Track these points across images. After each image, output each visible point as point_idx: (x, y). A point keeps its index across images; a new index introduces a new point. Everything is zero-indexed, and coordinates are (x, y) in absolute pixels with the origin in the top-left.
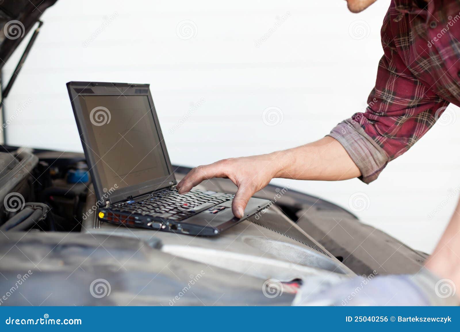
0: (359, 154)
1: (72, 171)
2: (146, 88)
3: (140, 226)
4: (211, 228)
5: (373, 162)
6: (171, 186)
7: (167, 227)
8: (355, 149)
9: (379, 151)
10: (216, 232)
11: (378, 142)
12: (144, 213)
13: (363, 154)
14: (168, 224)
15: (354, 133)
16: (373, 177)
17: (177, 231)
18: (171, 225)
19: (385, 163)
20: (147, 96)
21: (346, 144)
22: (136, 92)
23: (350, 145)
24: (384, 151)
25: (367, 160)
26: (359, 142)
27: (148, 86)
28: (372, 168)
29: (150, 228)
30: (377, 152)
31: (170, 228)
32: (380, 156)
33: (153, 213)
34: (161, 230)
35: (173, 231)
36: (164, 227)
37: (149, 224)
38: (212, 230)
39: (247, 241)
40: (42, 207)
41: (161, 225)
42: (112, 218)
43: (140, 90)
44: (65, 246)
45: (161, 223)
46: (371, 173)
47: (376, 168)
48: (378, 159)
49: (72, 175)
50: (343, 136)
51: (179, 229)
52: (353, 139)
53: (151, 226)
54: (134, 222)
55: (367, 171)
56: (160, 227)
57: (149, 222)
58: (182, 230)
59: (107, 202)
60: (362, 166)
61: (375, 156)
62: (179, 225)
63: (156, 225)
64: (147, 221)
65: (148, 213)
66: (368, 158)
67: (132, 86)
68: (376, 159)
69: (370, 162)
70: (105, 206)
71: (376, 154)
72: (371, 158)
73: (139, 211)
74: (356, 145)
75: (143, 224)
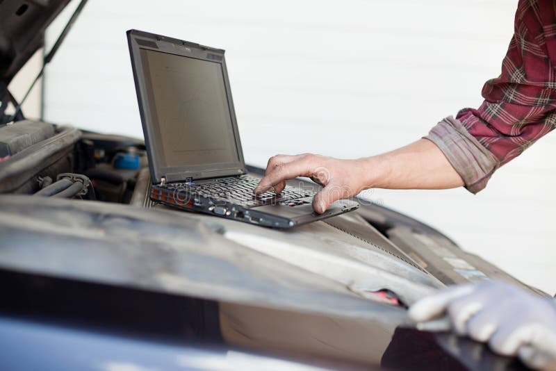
0: (460, 158)
1: (122, 154)
2: (220, 55)
3: (200, 210)
4: (286, 219)
5: (478, 168)
6: (239, 175)
7: (232, 213)
8: (455, 153)
9: (486, 155)
10: (291, 224)
11: (483, 144)
12: (206, 196)
13: (465, 158)
14: (234, 209)
15: (454, 133)
16: (479, 185)
17: (244, 220)
18: (237, 211)
19: (492, 168)
20: (221, 64)
21: (443, 146)
22: (208, 57)
23: (449, 147)
24: (491, 155)
25: (470, 166)
26: (459, 143)
27: (223, 52)
28: (477, 175)
29: (212, 213)
30: (482, 155)
31: (235, 215)
32: (487, 159)
33: (216, 196)
34: (225, 217)
35: (240, 219)
36: (228, 213)
37: (210, 209)
38: (287, 221)
39: (328, 242)
40: (83, 180)
41: (225, 210)
42: (166, 198)
43: (213, 56)
44: (108, 216)
45: (225, 208)
46: (476, 181)
47: (482, 175)
48: (484, 164)
49: (121, 158)
50: (441, 137)
51: (247, 216)
52: (453, 140)
53: (213, 211)
54: (193, 205)
55: (470, 178)
56: (224, 213)
57: (211, 206)
58: (250, 219)
59: (163, 180)
60: (464, 173)
61: (480, 161)
62: (247, 212)
63: (219, 210)
64: (208, 204)
65: (209, 196)
66: (470, 163)
67: (204, 48)
68: (481, 164)
69: (473, 167)
70: (160, 183)
71: (481, 158)
72: (475, 163)
73: (200, 193)
74: (457, 148)
75: (203, 208)
